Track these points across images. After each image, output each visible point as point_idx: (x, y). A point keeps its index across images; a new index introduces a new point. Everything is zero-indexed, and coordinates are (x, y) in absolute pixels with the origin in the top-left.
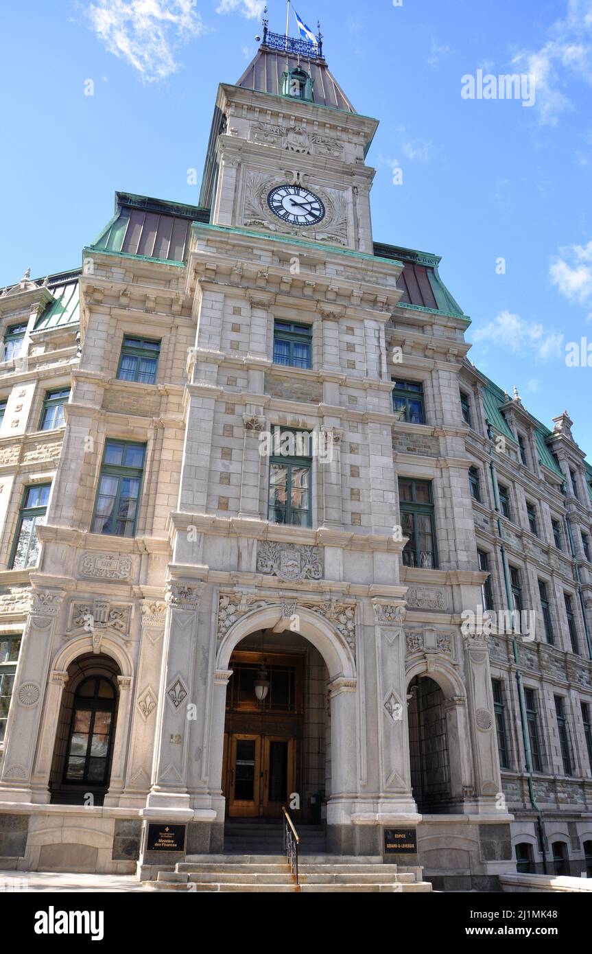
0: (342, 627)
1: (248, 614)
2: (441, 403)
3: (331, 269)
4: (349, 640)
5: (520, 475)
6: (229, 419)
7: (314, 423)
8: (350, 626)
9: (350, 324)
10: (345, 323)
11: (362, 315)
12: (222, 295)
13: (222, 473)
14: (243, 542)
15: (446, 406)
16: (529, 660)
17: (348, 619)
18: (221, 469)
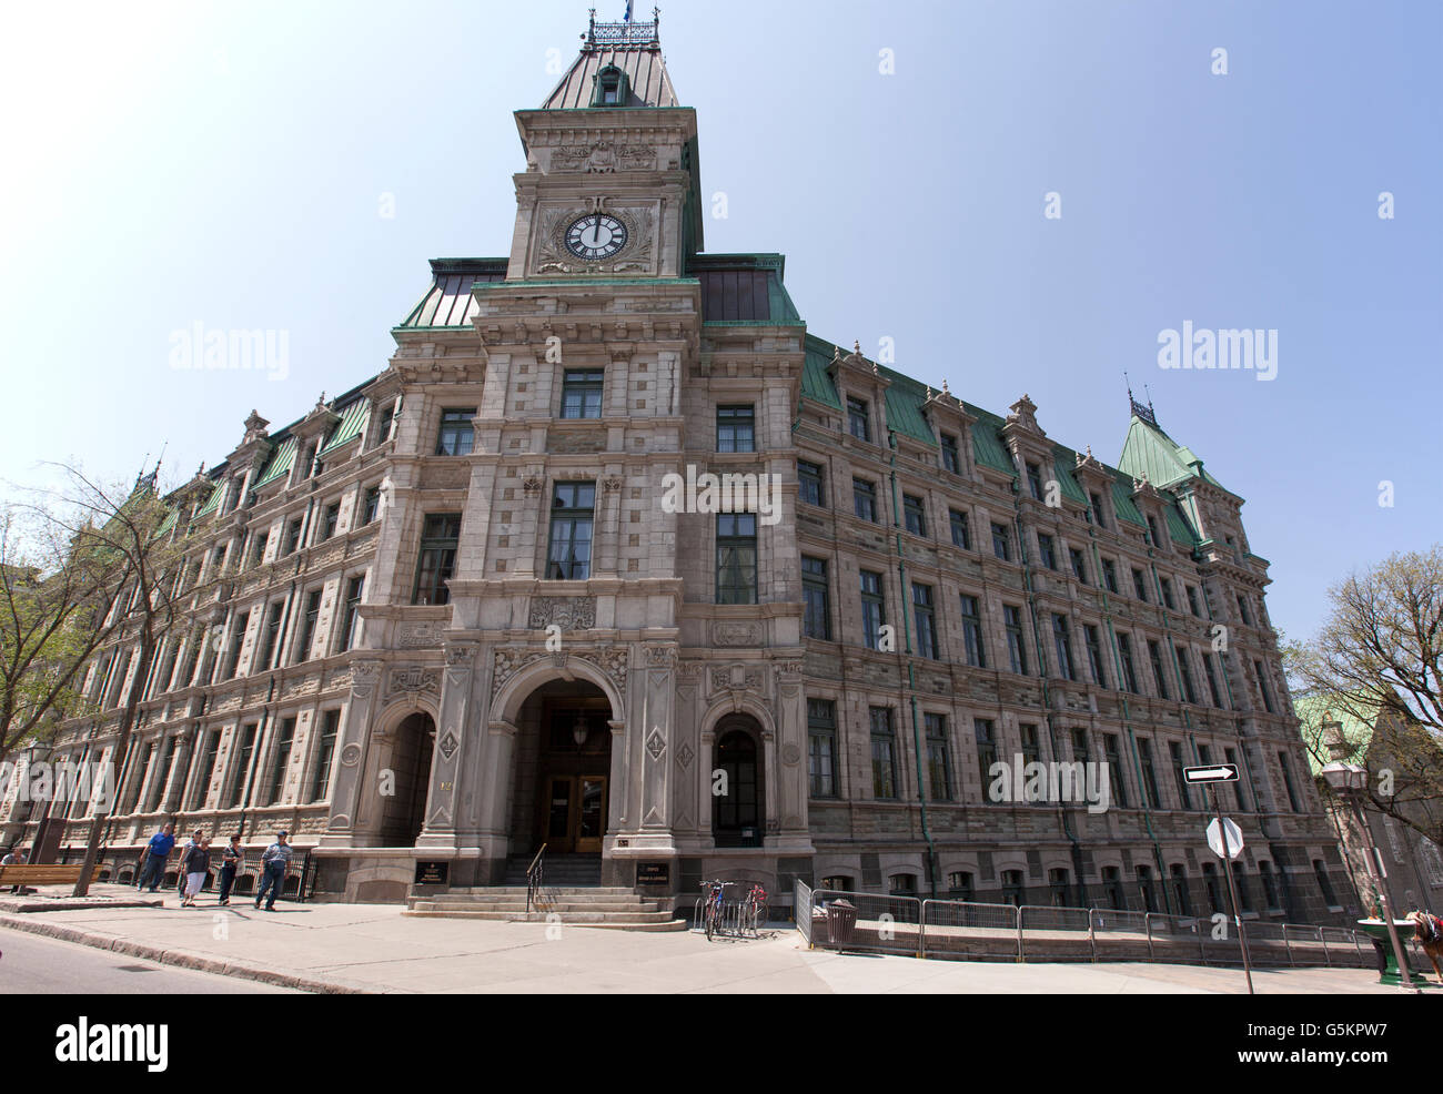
0: (613, 672)
1: (523, 667)
2: (769, 424)
3: (619, 305)
4: (621, 684)
5: (941, 482)
6: (510, 482)
7: (595, 473)
8: (622, 670)
9: (642, 360)
10: (637, 361)
11: (654, 347)
12: (509, 356)
13: (501, 536)
14: (517, 600)
15: (775, 427)
16: (935, 683)
17: (620, 664)
18: (501, 533)
